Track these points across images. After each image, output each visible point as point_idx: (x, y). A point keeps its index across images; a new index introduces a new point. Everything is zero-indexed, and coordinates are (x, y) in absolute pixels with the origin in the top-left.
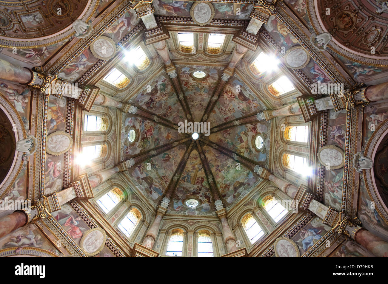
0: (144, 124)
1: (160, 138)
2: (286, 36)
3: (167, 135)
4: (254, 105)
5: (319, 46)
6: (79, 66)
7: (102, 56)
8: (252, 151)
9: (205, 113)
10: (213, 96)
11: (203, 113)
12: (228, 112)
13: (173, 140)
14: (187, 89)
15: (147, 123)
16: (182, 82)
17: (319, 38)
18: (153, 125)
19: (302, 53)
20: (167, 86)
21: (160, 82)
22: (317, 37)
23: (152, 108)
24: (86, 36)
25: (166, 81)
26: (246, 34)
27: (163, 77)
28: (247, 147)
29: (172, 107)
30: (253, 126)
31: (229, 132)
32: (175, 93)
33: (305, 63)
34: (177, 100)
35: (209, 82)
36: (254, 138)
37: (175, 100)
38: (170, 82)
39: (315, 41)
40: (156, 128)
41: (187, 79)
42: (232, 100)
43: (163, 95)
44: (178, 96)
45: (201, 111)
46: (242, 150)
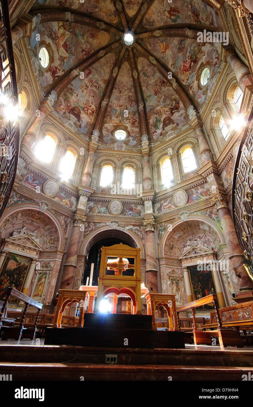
0: (189, 81)
1: (176, 51)
2: (63, 199)
3: (167, 52)
4: (62, 107)
5: (44, 203)
6: (200, 193)
7: (184, 194)
8: (49, 37)
9: (115, 79)
10: (107, 105)
11: (119, 78)
12: (88, 84)
13: (160, 40)
14: (134, 115)
15: (185, 81)
16: (139, 126)
17: (46, 207)
18: (179, 74)
19: (50, 193)
20: (154, 123)
21: (159, 131)
22: (47, 207)
23: (175, 100)
24: (184, 212)
25: (153, 131)
26: (87, 195)
27: (155, 137)
28: (56, 40)
29: (153, 92)
30: (56, 75)
31: (84, 53)
32: (147, 111)
33: (45, 187)
34: (146, 102)
35: (111, 125)
36: (52, 59)
37: (148, 102)
38: (150, 127)
39: (47, 205)
40: (178, 68)
41: (133, 128)
42: (86, 104)
43: (159, 113)
44: (145, 107)
45: (120, 80)
46: (62, 31)
